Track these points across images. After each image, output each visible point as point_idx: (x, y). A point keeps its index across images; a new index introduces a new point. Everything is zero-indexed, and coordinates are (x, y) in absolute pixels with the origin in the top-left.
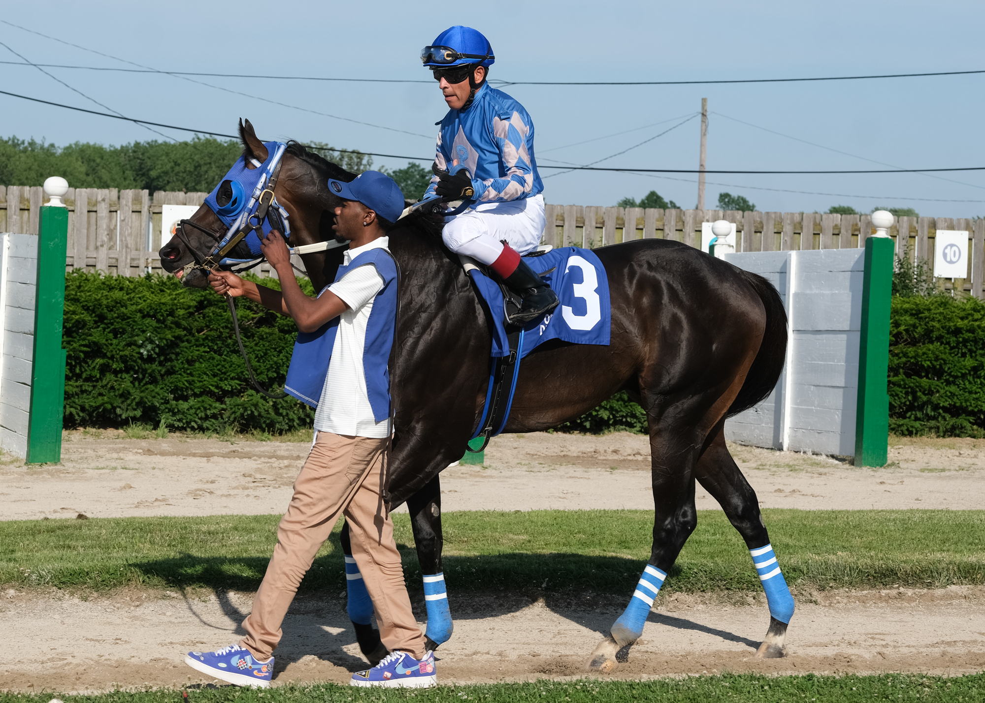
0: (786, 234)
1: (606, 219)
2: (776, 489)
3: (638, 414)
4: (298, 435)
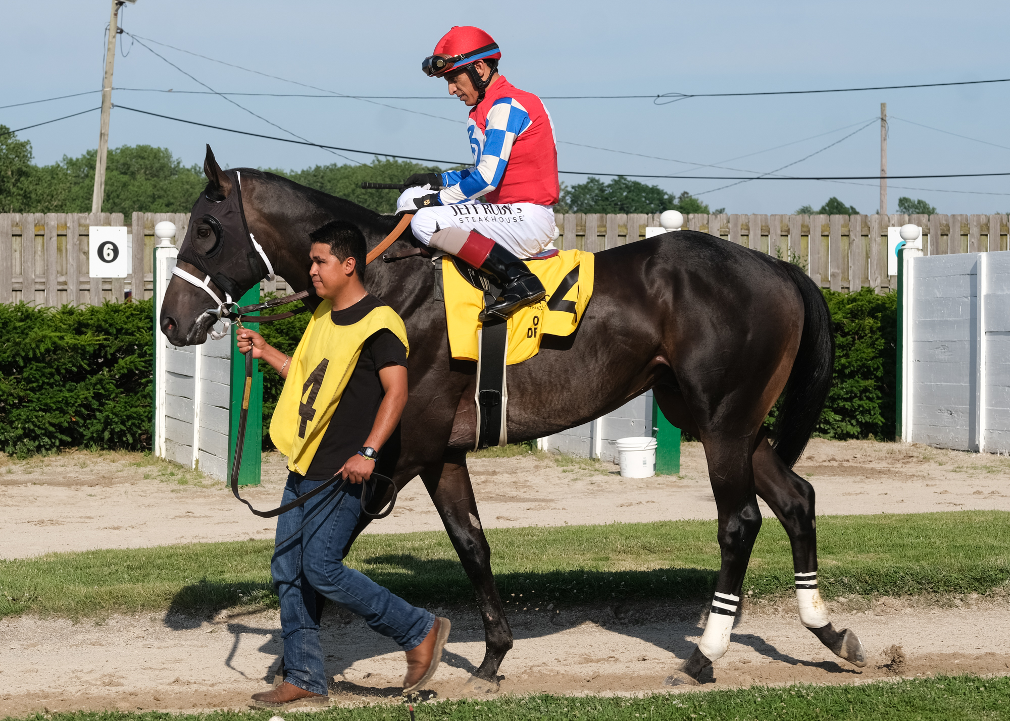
0: (972, 236)
1: (791, 227)
2: (975, 490)
3: (831, 420)
4: (493, 451)
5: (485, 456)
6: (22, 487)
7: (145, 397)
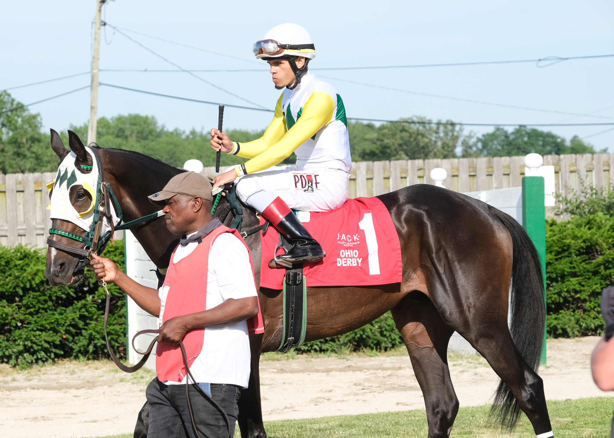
5: (393, 355)
6: (22, 391)
7: (120, 317)
